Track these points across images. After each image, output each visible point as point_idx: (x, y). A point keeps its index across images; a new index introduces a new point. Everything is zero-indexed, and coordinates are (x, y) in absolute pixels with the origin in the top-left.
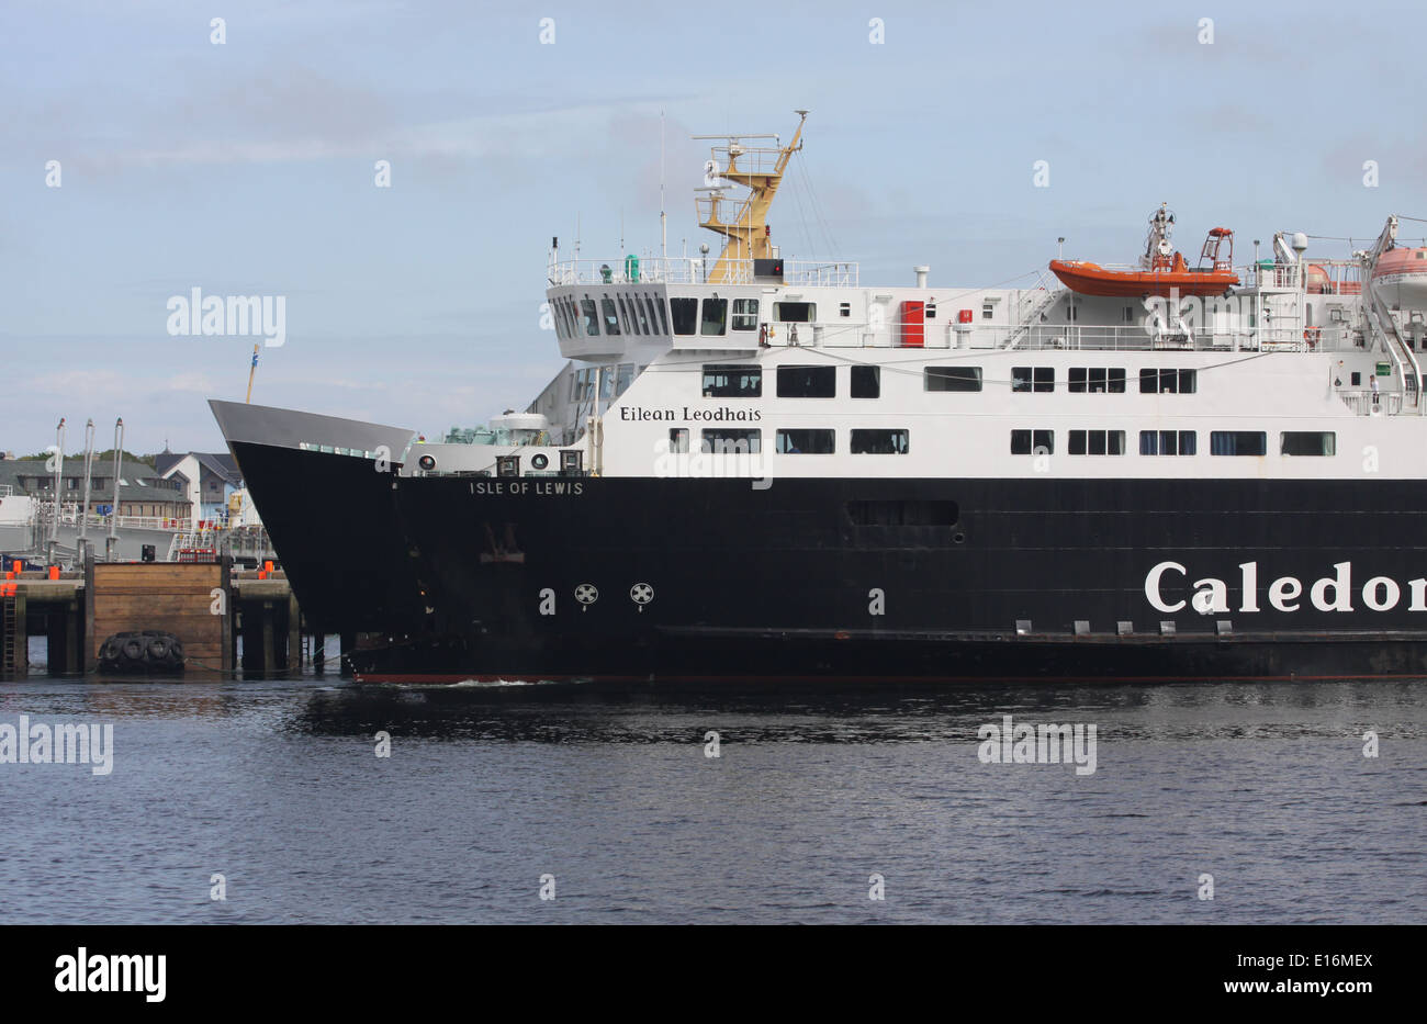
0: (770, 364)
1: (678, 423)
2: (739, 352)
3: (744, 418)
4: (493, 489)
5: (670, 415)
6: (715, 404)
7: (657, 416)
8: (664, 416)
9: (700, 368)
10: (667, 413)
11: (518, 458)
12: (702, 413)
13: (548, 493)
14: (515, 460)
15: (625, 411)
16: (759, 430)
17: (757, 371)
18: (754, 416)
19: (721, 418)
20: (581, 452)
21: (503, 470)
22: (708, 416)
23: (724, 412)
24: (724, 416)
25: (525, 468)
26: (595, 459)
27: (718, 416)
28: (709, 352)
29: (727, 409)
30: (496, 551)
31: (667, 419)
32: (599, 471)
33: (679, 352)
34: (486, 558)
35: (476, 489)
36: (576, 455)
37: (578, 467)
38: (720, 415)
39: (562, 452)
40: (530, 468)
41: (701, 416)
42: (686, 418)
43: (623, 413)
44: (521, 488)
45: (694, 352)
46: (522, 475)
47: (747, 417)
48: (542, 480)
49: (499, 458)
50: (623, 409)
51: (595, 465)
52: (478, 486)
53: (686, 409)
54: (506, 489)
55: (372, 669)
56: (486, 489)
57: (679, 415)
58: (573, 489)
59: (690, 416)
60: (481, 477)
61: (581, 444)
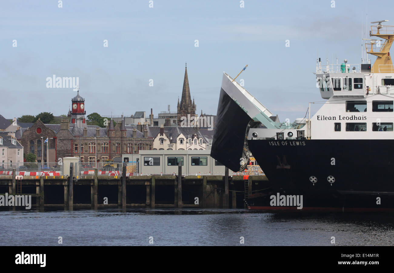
0: (369, 100)
1: (337, 121)
2: (358, 96)
3: (360, 119)
4: (277, 144)
5: (334, 118)
6: (350, 114)
7: (330, 118)
8: (332, 119)
9: (345, 102)
10: (333, 117)
11: (283, 133)
12: (346, 117)
13: (294, 145)
14: (283, 134)
15: (319, 117)
16: (366, 123)
17: (365, 103)
18: (364, 118)
19: (352, 119)
20: (304, 131)
21: (279, 137)
22: (348, 118)
23: (353, 117)
24: (353, 119)
25: (286, 136)
26: (309, 134)
27: (351, 118)
28: (347, 96)
29: (354, 116)
30: (281, 165)
31: (333, 119)
32: (310, 137)
33: (337, 96)
34: (278, 167)
35: (271, 144)
36: (302, 132)
37: (303, 136)
38: (352, 118)
39: (298, 131)
40: (287, 137)
41: (345, 119)
42: (340, 119)
43: (318, 118)
44: (285, 144)
45: (342, 97)
46: (285, 139)
47: (362, 118)
48: (292, 141)
49: (277, 133)
50: (318, 116)
51: (309, 135)
52: (272, 142)
53: (340, 116)
54: (280, 143)
55: (253, 205)
56: (275, 144)
57: (338, 118)
58: (302, 144)
59: (341, 118)
60: (272, 140)
61: (304, 128)
